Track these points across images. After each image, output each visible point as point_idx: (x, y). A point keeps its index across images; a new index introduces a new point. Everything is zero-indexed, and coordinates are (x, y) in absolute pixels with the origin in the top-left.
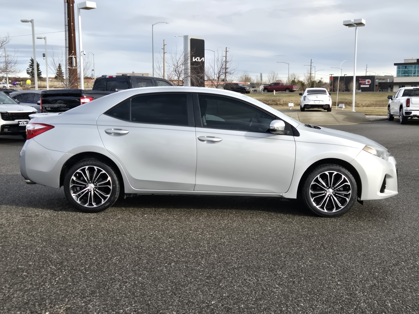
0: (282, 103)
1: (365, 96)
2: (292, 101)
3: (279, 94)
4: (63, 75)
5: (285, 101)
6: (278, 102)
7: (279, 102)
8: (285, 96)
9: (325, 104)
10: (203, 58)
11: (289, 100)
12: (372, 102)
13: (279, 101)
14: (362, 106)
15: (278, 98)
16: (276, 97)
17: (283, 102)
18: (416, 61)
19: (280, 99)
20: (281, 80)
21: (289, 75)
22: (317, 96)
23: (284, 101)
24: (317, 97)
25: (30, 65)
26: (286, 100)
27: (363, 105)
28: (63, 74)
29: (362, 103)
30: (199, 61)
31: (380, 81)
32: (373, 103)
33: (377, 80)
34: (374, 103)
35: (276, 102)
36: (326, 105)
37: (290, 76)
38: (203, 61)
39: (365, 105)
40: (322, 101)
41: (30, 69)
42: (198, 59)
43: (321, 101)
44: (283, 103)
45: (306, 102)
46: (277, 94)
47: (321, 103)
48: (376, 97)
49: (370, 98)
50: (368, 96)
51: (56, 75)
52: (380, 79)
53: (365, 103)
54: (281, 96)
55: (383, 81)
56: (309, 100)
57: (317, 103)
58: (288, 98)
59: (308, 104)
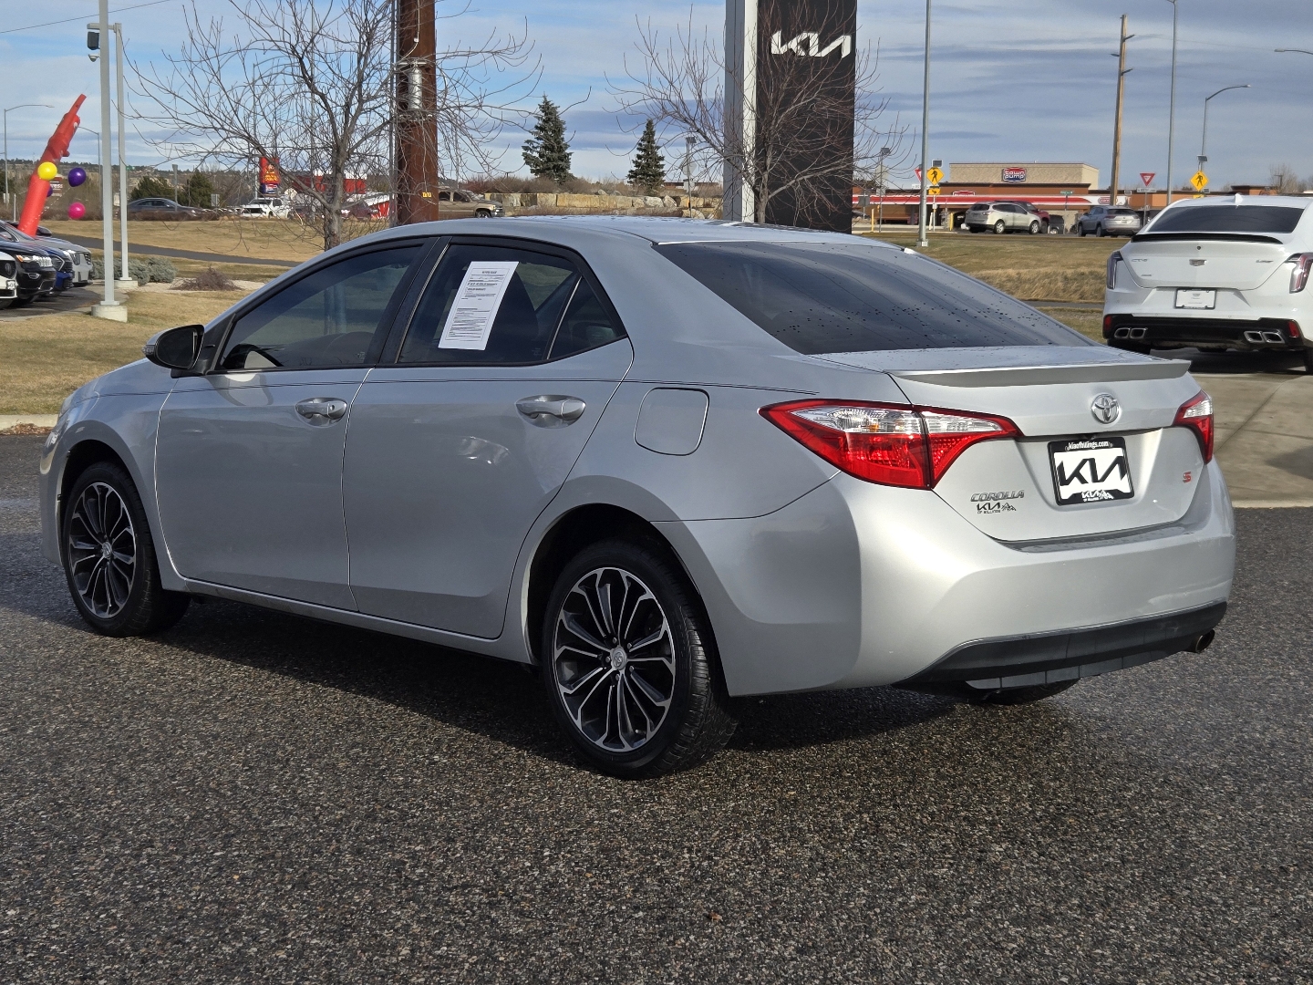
4: (662, 166)
9: (1256, 318)
10: (845, 41)
22: (1197, 256)
24: (1194, 262)
25: (537, 127)
28: (661, 163)
30: (813, 52)
36: (1266, 324)
38: (846, 52)
40: (1237, 291)
41: (535, 145)
42: (805, 45)
43: (1231, 294)
45: (1119, 299)
47: (1229, 310)
51: (634, 169)
56: (1135, 280)
57: (1198, 307)
59: (1130, 315)
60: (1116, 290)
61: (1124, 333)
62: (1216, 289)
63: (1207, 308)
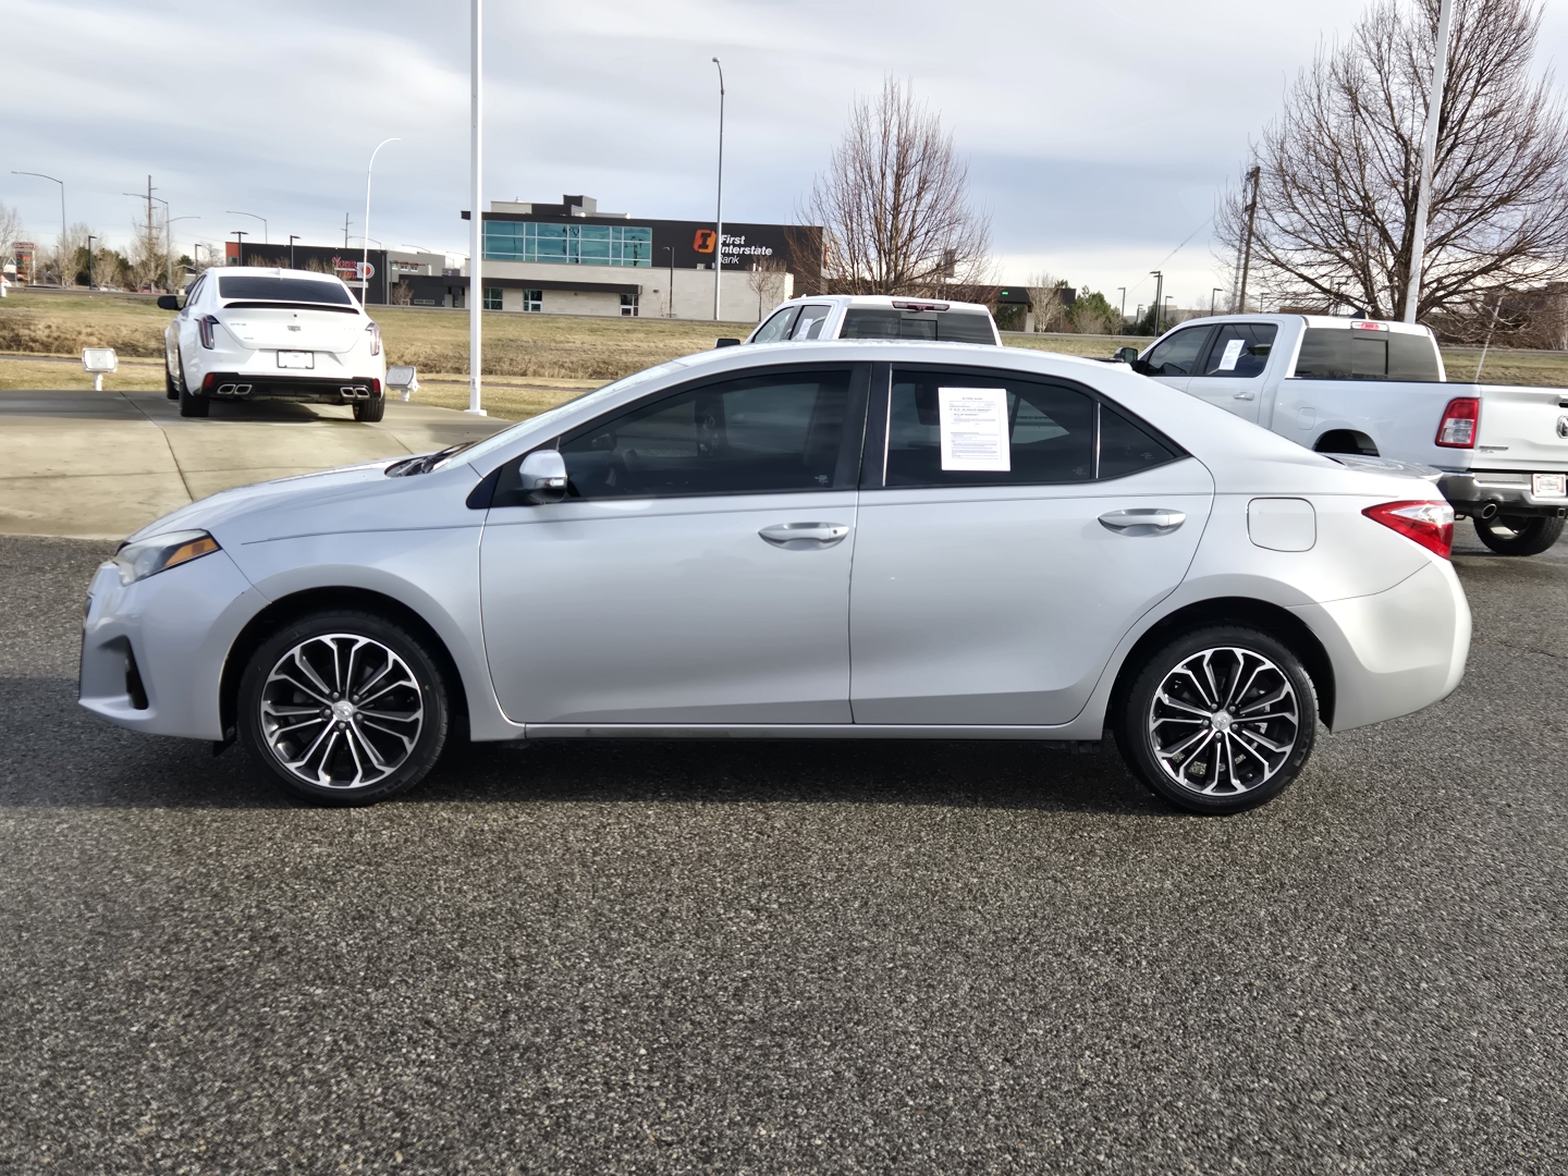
0: (41, 334)
1: (405, 323)
2: (89, 330)
3: (25, 296)
5: (58, 327)
6: (24, 332)
7: (27, 332)
8: (58, 305)
9: (349, 376)
11: (74, 325)
12: (439, 349)
13: (27, 326)
14: (400, 363)
15: (21, 310)
16: (13, 306)
17: (47, 332)
18: (529, 211)
19: (34, 317)
20: (32, 241)
21: (67, 228)
22: (295, 322)
23: (49, 327)
24: (293, 329)
26: (60, 321)
27: (406, 358)
29: (402, 350)
31: (405, 271)
32: (446, 352)
33: (395, 268)
34: (451, 354)
35: (13, 330)
36: (357, 381)
37: (68, 232)
39: (414, 359)
40: (331, 354)
43: (326, 356)
44: (49, 337)
45: (219, 359)
46: (15, 295)
47: (325, 370)
48: (450, 328)
49: (425, 330)
50: (417, 323)
52: (403, 265)
53: (413, 350)
54: (36, 304)
55: (414, 272)
56: (235, 342)
57: (296, 367)
58: (67, 314)
59: (236, 374)
60: (216, 350)
61: (230, 389)
62: (312, 352)
63: (307, 368)
